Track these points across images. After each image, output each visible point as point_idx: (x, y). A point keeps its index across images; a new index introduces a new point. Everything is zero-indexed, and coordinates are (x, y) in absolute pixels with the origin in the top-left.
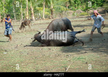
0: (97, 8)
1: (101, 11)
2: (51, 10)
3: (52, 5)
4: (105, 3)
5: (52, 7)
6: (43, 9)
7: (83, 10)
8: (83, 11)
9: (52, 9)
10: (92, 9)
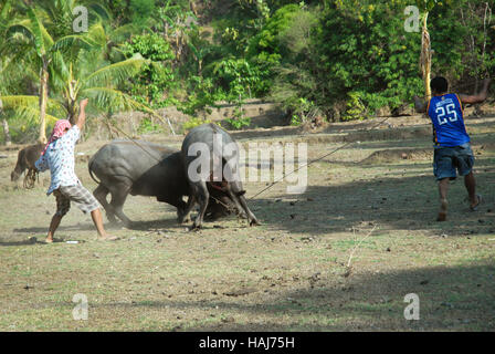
0: (244, 101)
1: (257, 114)
2: (68, 107)
3: (70, 85)
4: (277, 79)
5: (72, 95)
6: (40, 104)
7: (184, 108)
8: (186, 112)
9: (73, 102)
10: (226, 106)
